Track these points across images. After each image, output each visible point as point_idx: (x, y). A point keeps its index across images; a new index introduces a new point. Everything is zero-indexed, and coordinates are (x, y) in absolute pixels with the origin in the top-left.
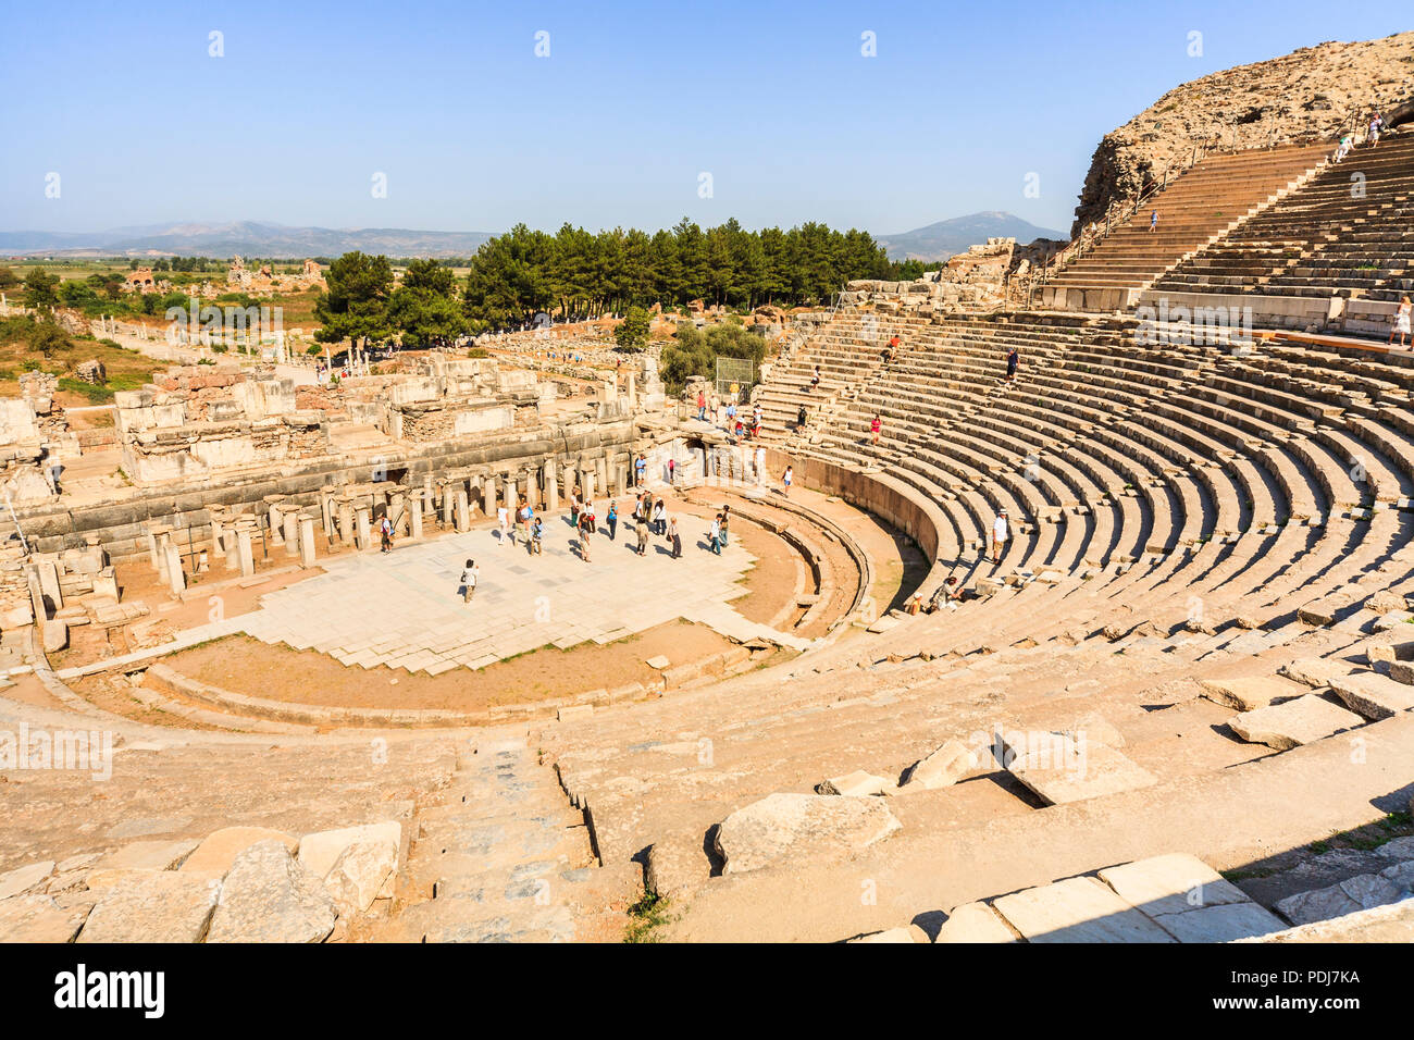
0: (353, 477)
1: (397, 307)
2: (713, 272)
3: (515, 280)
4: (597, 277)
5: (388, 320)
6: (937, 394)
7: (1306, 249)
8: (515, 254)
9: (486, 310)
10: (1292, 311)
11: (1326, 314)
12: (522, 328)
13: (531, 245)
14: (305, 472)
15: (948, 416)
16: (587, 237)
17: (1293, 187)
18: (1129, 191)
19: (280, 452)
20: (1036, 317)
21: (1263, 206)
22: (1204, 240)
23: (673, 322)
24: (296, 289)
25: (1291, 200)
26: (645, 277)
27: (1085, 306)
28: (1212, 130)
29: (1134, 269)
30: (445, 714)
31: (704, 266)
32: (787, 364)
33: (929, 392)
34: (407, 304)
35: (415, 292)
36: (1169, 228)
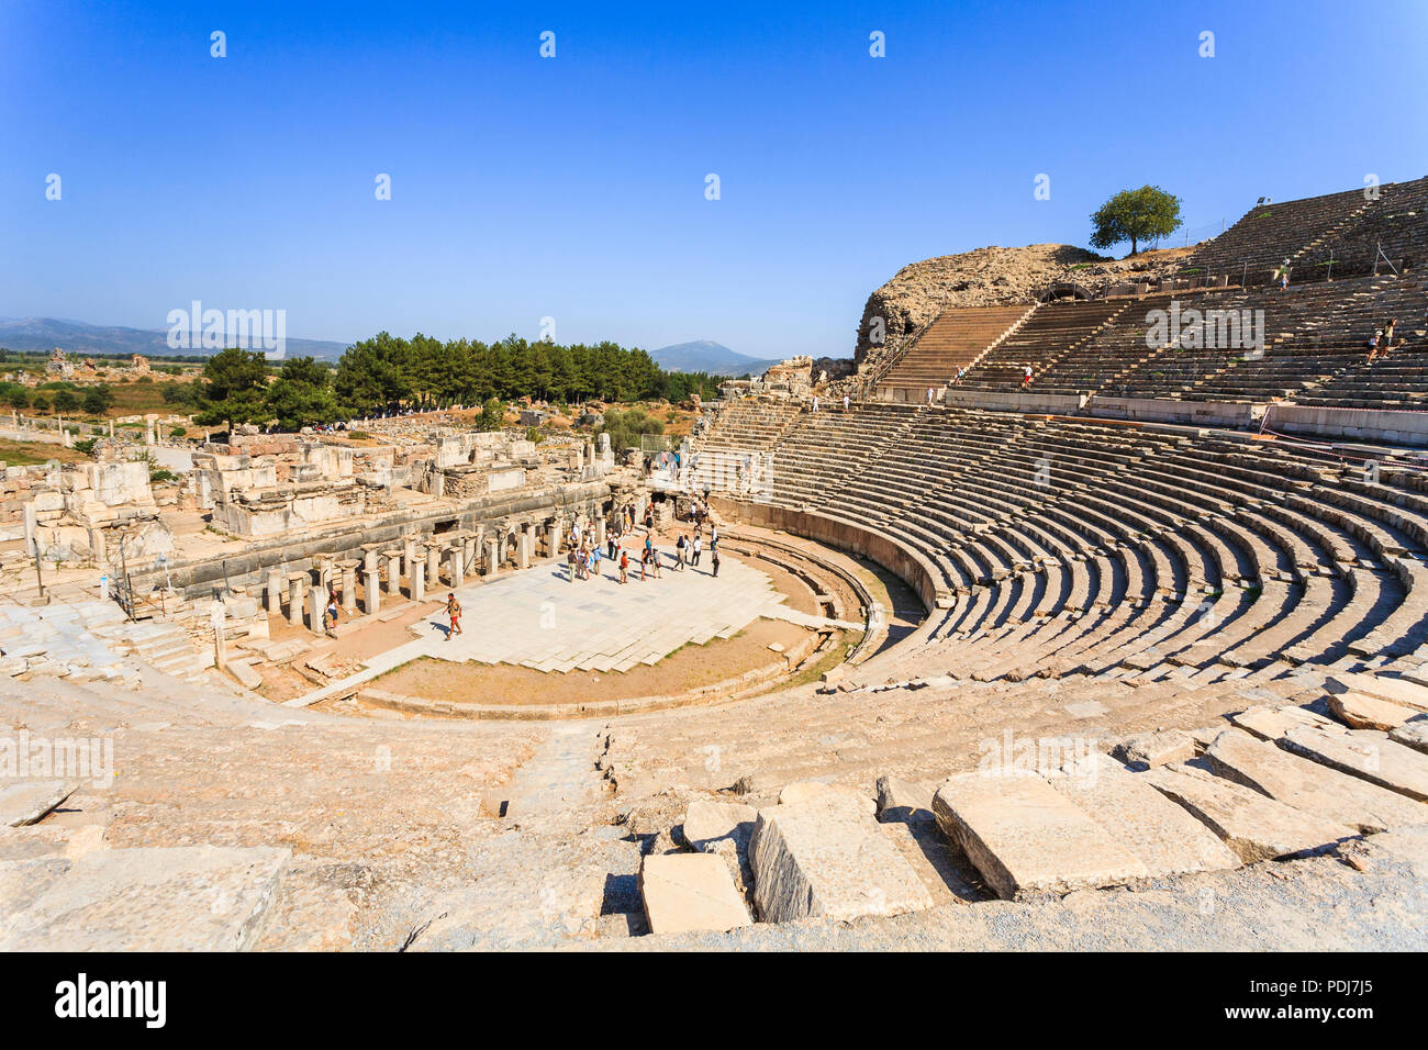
0: (419, 527)
1: (276, 396)
2: (537, 375)
3: (381, 377)
4: (447, 376)
5: (266, 407)
6: (830, 457)
7: (1042, 367)
8: (380, 356)
9: (354, 400)
10: (1053, 403)
11: (1078, 405)
12: (384, 416)
13: (394, 348)
14: (382, 524)
15: (848, 472)
16: (439, 345)
17: (1012, 330)
18: (897, 328)
19: (359, 508)
20: (881, 406)
21: (999, 341)
22: (973, 360)
23: (514, 413)
24: (125, 380)
25: (1012, 338)
26: (485, 378)
27: (907, 399)
28: (942, 293)
29: (933, 377)
30: (658, 699)
31: (530, 370)
32: (705, 438)
33: (824, 456)
34: (286, 393)
35: (292, 384)
36: (944, 352)
